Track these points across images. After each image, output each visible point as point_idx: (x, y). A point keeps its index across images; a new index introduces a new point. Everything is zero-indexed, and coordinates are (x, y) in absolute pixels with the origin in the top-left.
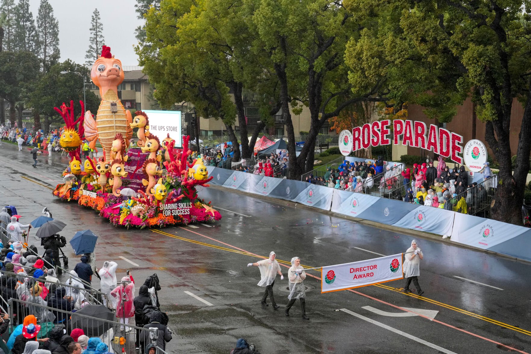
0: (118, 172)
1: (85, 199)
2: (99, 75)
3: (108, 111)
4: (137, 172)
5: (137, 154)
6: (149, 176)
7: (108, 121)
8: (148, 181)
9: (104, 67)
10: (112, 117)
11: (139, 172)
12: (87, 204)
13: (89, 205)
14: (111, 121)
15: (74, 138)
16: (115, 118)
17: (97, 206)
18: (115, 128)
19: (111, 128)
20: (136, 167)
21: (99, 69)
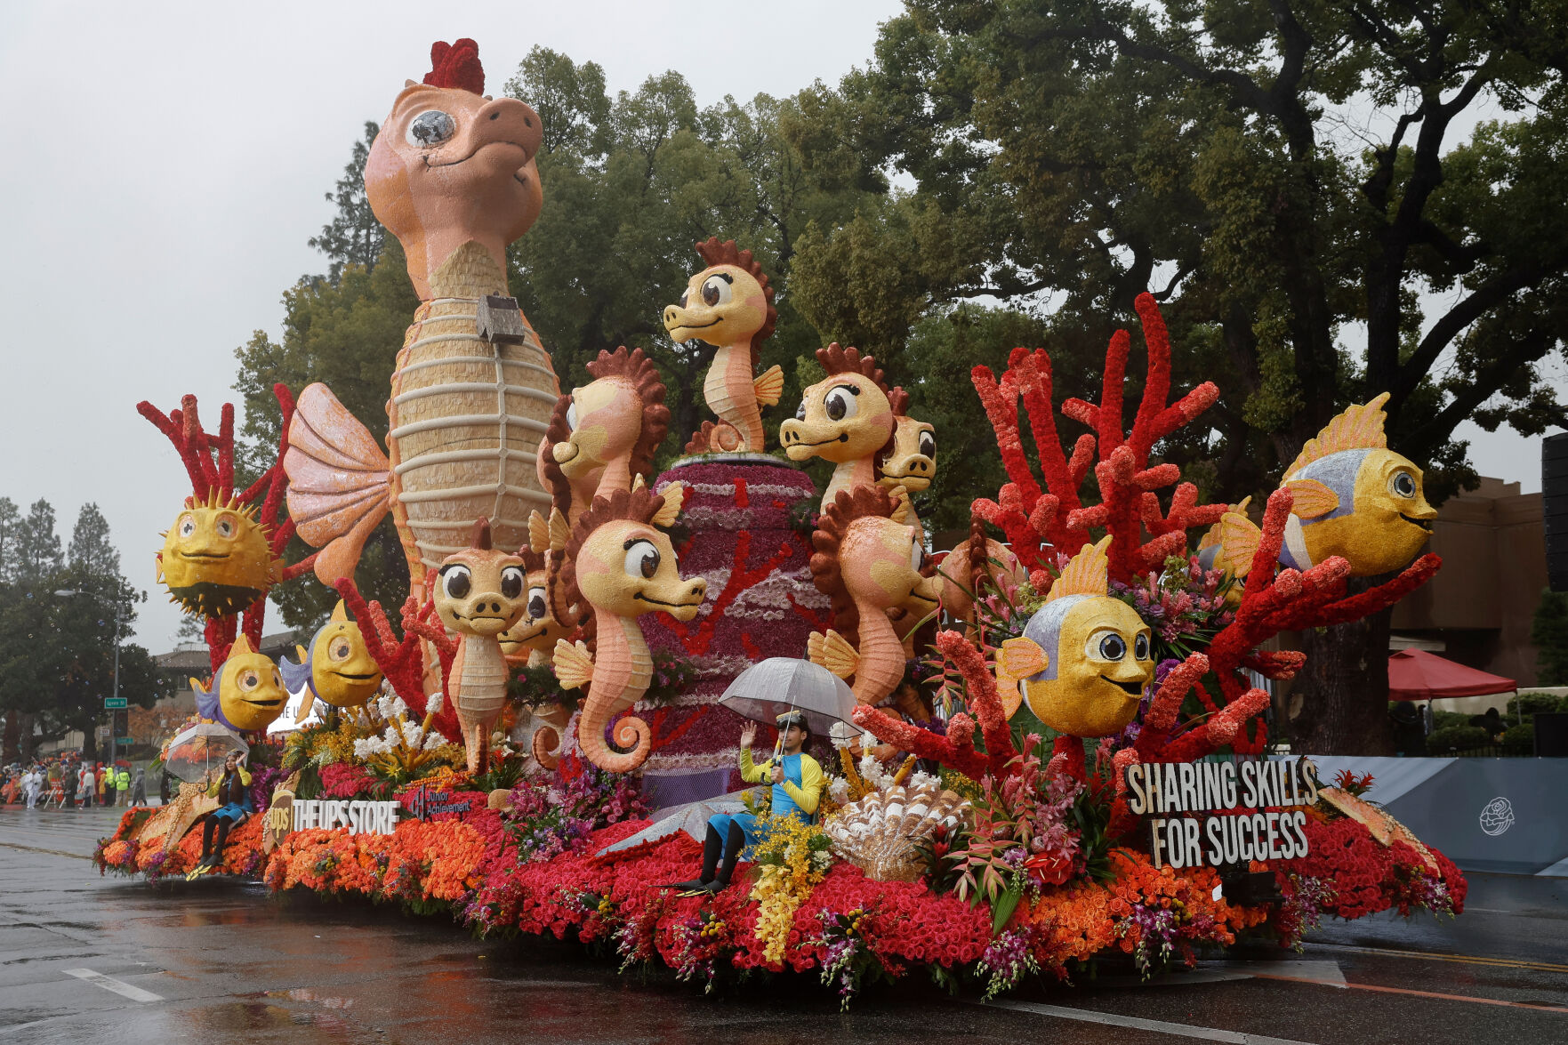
0: (634, 579)
1: (316, 849)
2: (419, 158)
3: (468, 344)
4: (737, 609)
5: (726, 489)
6: (863, 609)
7: (464, 392)
8: (855, 642)
9: (447, 123)
10: (487, 372)
11: (750, 606)
12: (330, 878)
13: (345, 879)
14: (484, 392)
15: (242, 540)
16: (506, 381)
17: (418, 871)
18: (501, 432)
19: (484, 431)
20: (729, 572)
21: (421, 133)
